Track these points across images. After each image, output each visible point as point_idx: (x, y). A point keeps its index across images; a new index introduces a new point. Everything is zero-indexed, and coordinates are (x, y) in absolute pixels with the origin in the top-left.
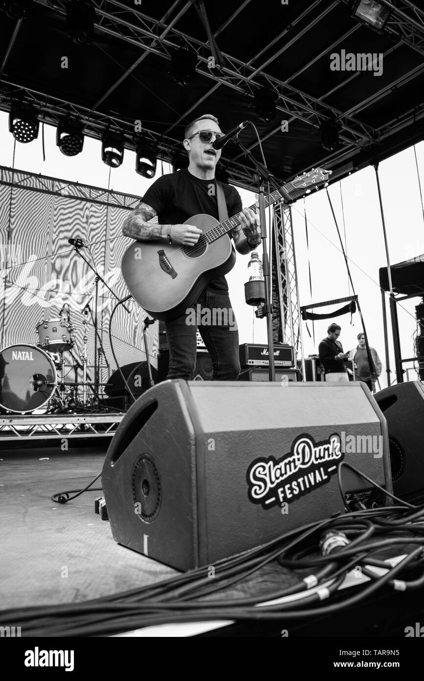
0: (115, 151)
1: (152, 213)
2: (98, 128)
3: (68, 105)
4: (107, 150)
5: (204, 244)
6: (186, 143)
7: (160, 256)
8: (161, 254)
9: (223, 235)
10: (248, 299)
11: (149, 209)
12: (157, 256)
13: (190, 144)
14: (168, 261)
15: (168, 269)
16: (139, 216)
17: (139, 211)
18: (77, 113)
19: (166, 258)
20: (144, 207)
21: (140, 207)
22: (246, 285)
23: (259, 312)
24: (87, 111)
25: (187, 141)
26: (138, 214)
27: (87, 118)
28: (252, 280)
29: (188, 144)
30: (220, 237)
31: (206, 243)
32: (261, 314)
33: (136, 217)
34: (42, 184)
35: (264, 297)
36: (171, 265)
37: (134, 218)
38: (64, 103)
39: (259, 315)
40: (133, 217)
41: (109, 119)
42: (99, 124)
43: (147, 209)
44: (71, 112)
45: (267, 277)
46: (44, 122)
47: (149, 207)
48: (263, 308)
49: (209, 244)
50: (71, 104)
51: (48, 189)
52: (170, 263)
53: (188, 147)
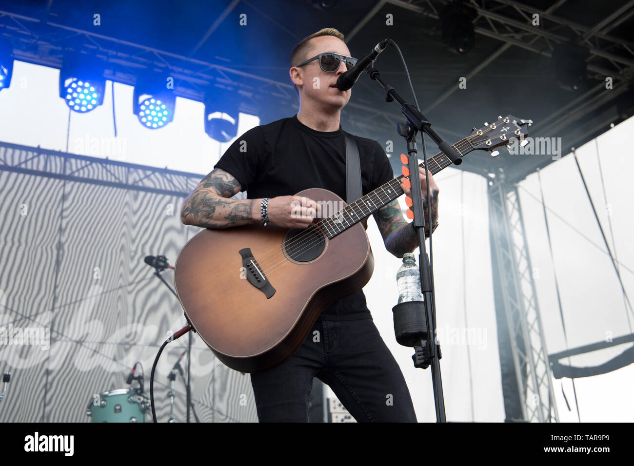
0: (226, 117)
1: (234, 186)
2: (196, 84)
3: (151, 53)
4: (212, 116)
5: (321, 240)
6: (295, 73)
7: (244, 258)
8: (246, 255)
9: (354, 224)
10: (400, 334)
11: (227, 178)
12: (239, 259)
13: (302, 75)
14: (259, 268)
15: (259, 281)
16: (211, 189)
17: (210, 182)
18: (164, 63)
19: (255, 262)
20: (220, 176)
21: (213, 176)
22: (395, 309)
23: (417, 358)
24: (180, 60)
25: (296, 70)
26: (209, 186)
27: (180, 70)
28: (404, 300)
29: (298, 75)
30: (349, 227)
31: (324, 238)
32: (422, 361)
33: (205, 190)
34: (111, 174)
35: (425, 330)
36: (263, 275)
37: (203, 192)
38: (145, 50)
39: (419, 362)
40: (201, 190)
41: (214, 70)
42: (200, 78)
43: (225, 179)
44: (155, 63)
45: (428, 294)
46: (113, 81)
47: (228, 175)
48: (424, 349)
49: (331, 239)
50: (156, 51)
51: (119, 179)
52: (261, 271)
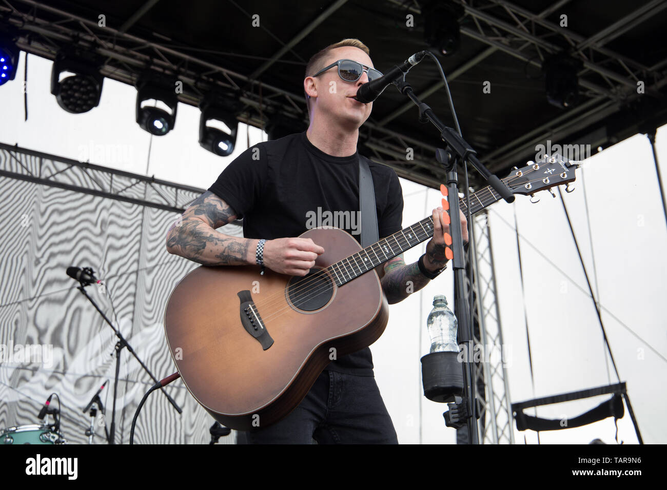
0: (161, 105)
1: (228, 215)
2: (130, 65)
3: (76, 22)
5: (329, 286)
6: (310, 84)
7: (242, 302)
8: (245, 297)
9: (367, 272)
11: (221, 207)
12: (236, 303)
13: (317, 86)
14: (258, 315)
15: (256, 330)
16: (203, 216)
17: (202, 208)
19: (254, 307)
20: (212, 202)
21: (206, 201)
25: (312, 80)
26: (201, 214)
29: (313, 86)
30: (362, 275)
31: (332, 285)
33: (196, 217)
36: (262, 322)
37: (193, 221)
40: (191, 218)
41: (151, 49)
42: (133, 57)
43: (219, 207)
46: (28, 52)
47: (224, 204)
49: (340, 286)
52: (260, 319)
53: (313, 90)
